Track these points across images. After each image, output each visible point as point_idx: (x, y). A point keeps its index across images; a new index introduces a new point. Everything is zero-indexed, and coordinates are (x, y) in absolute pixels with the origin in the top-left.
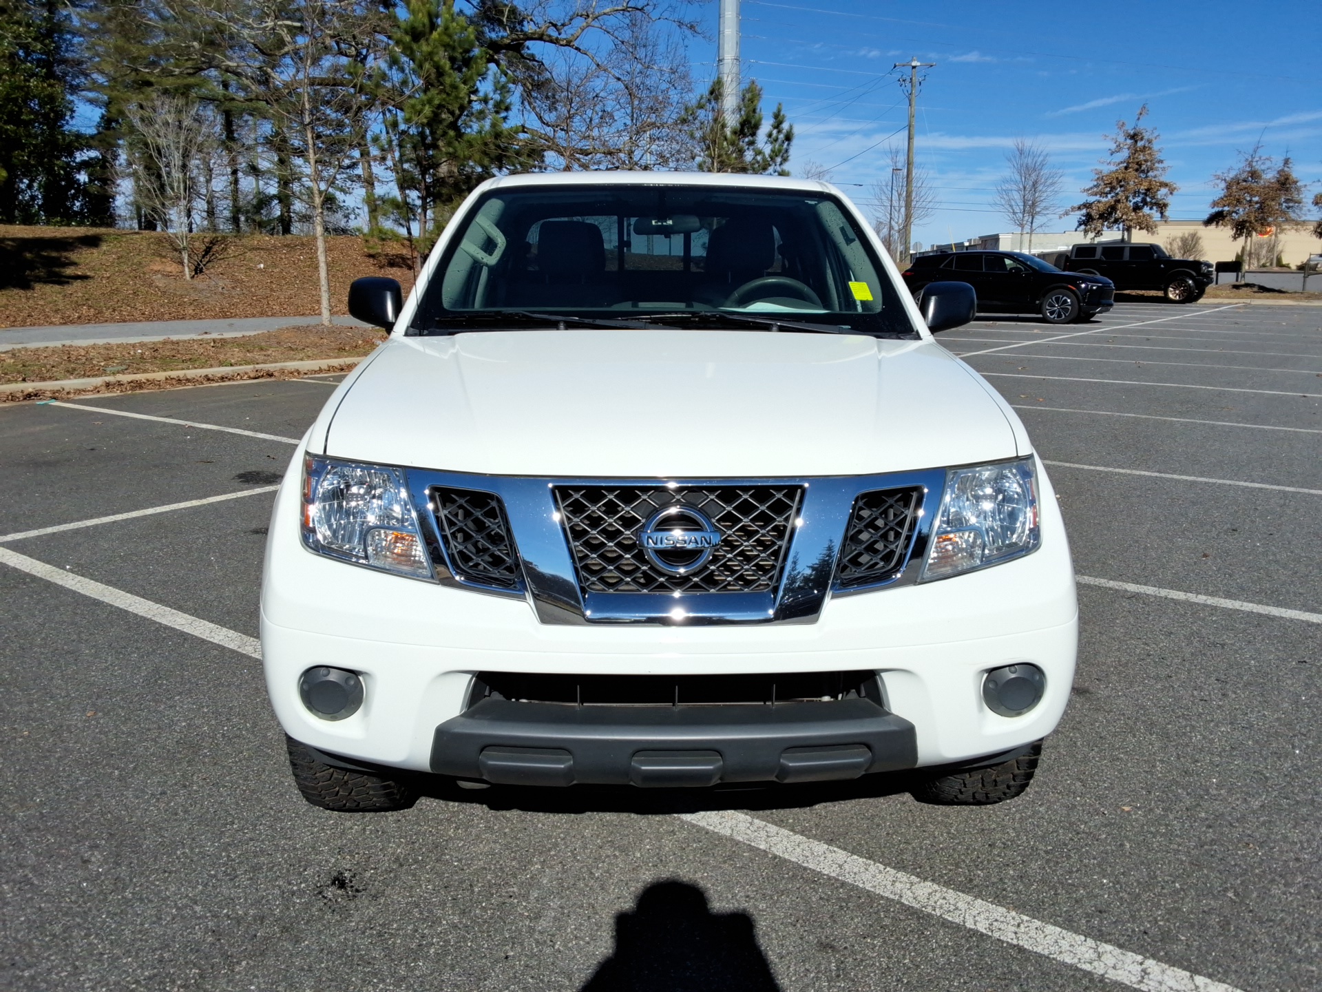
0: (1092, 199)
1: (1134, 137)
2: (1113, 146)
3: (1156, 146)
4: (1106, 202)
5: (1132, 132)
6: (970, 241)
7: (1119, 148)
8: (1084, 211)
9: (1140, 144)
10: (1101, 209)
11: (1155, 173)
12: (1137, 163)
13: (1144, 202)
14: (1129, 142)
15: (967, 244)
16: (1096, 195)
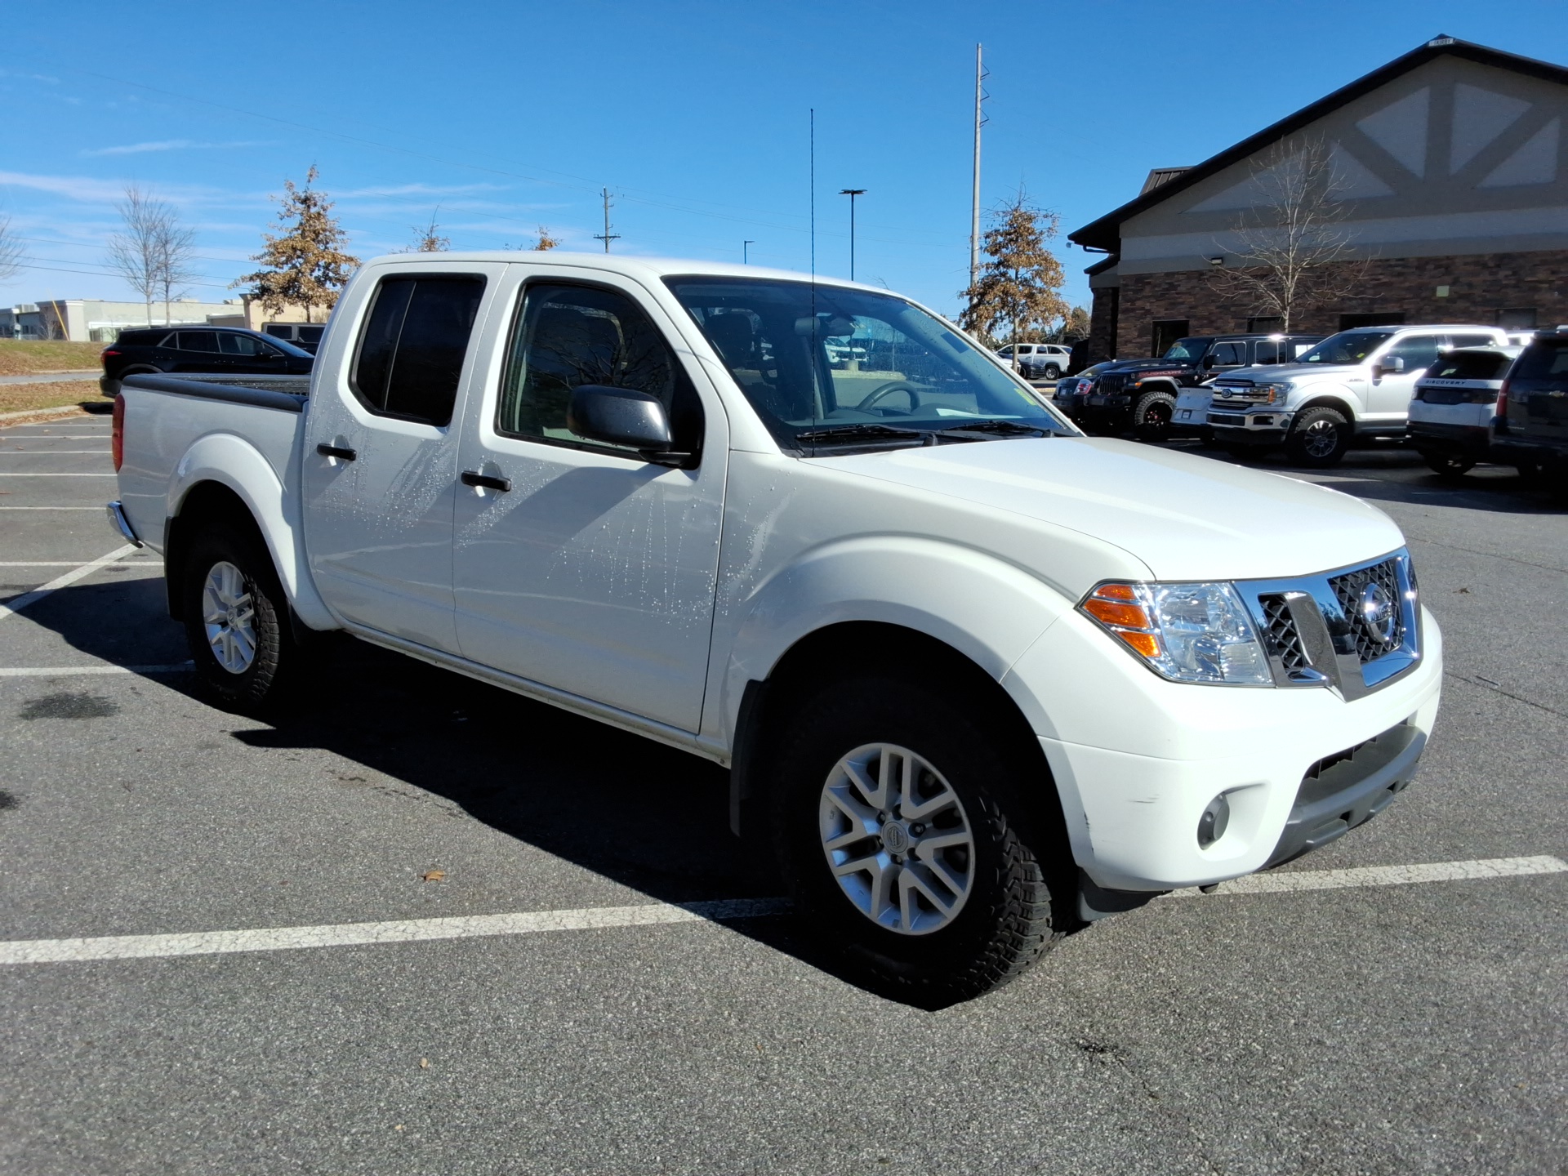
0: (266, 269)
1: (305, 201)
2: (283, 210)
3: (331, 214)
4: (285, 275)
5: (303, 197)
6: (19, 307)
7: (290, 213)
8: (258, 283)
9: (313, 210)
10: (281, 281)
11: (335, 245)
12: (314, 232)
13: (327, 277)
14: (301, 207)
15: (16, 311)
16: (270, 264)
